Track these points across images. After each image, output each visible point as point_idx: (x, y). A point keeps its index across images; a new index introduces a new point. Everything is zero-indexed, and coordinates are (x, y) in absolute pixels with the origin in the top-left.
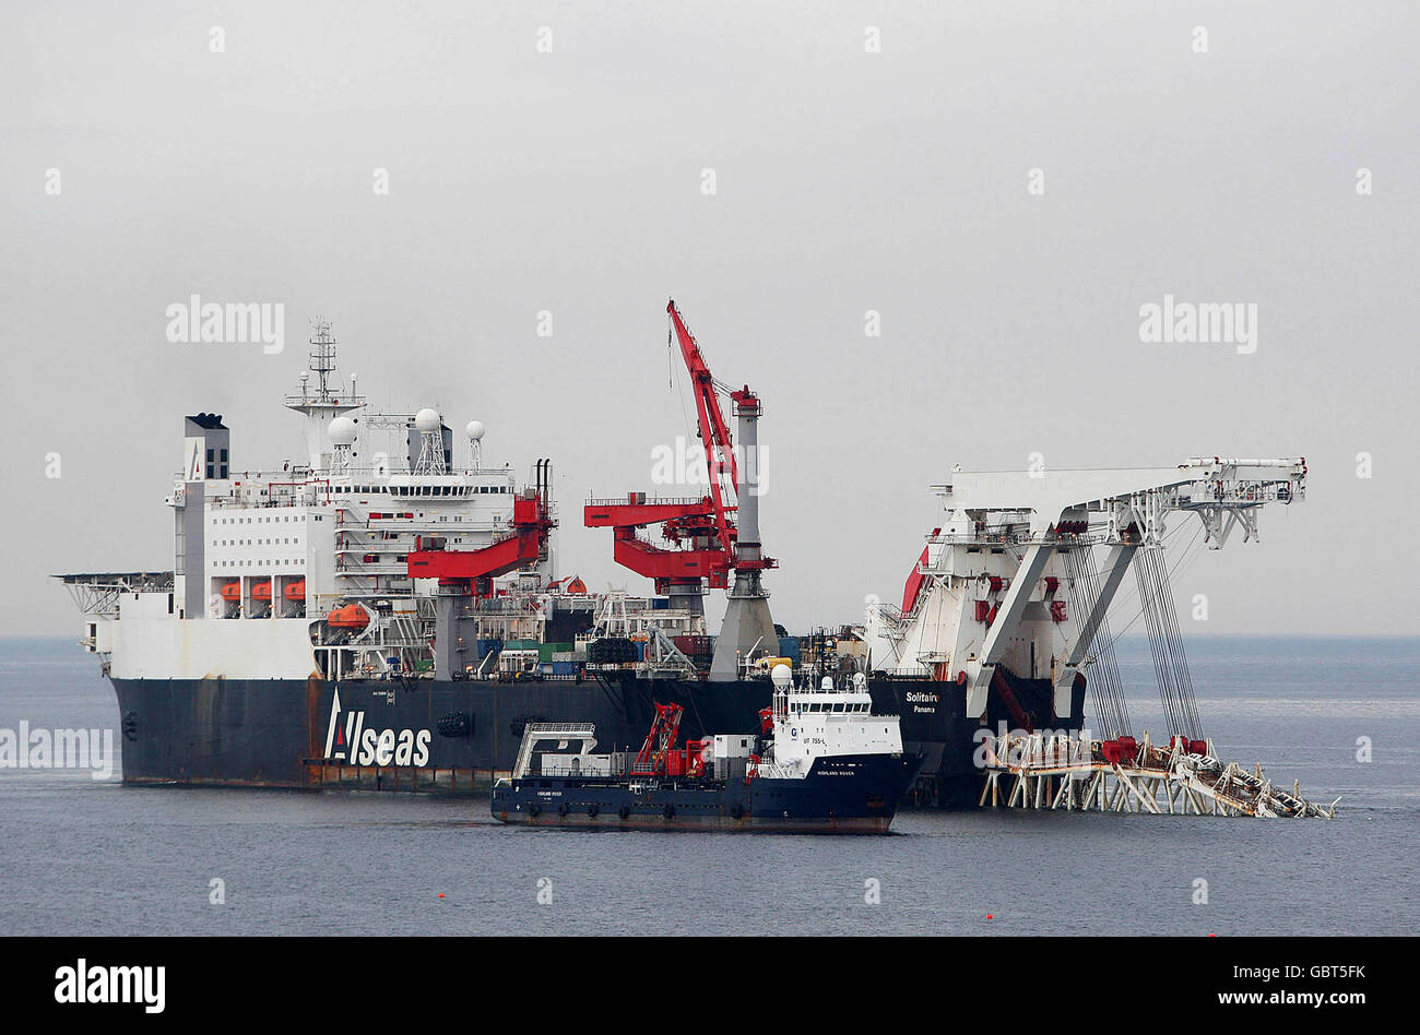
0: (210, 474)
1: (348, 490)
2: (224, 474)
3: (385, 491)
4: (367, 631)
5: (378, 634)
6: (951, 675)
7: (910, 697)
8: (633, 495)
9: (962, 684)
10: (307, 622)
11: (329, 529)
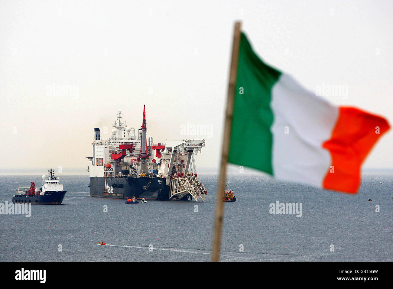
0: (96, 139)
1: (112, 142)
2: (99, 139)
3: (119, 142)
4: (111, 168)
5: (113, 169)
6: (163, 177)
7: (159, 181)
8: (158, 144)
9: (165, 179)
10: (104, 166)
11: (108, 149)
